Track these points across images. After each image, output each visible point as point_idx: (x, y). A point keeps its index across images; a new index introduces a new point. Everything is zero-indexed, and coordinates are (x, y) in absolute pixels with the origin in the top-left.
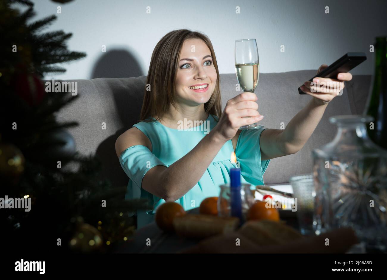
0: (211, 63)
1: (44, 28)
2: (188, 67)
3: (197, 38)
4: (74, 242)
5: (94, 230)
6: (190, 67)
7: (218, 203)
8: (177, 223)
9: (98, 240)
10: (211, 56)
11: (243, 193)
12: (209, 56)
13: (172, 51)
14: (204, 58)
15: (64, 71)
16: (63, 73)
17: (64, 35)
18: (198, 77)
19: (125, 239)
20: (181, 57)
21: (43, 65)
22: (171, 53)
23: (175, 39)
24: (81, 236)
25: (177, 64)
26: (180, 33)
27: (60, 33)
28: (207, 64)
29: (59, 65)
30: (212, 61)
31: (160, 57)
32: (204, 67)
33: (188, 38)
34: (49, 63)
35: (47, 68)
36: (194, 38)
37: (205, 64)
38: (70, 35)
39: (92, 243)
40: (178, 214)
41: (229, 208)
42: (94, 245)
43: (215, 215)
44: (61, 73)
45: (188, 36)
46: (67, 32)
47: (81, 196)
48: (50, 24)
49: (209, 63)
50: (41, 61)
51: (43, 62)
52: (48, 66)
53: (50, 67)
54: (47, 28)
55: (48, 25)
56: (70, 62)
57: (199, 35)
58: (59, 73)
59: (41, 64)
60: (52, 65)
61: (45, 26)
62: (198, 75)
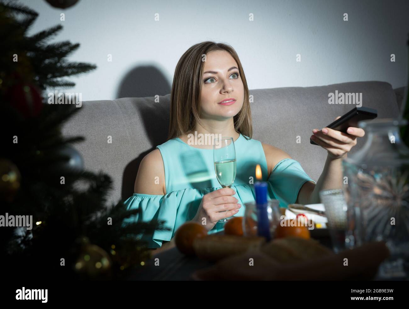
0: (238, 76)
1: (49, 39)
2: (212, 81)
3: (222, 50)
4: (79, 265)
5: (103, 252)
6: (215, 81)
7: (243, 223)
8: (197, 245)
9: (106, 262)
10: (237, 67)
11: (269, 210)
12: (235, 68)
13: (194, 66)
14: (229, 70)
15: (72, 85)
16: (71, 87)
17: (70, 46)
18: (224, 90)
19: (143, 263)
20: (205, 70)
21: (49, 79)
22: (194, 67)
23: (197, 52)
24: (87, 258)
25: (201, 78)
26: (202, 46)
27: (67, 44)
28: (234, 77)
29: (66, 79)
30: (239, 73)
31: (182, 72)
32: (231, 81)
33: (211, 51)
34: (56, 77)
35: (54, 82)
36: (217, 50)
37: (231, 77)
38: (77, 46)
39: (98, 265)
40: (199, 235)
41: (255, 228)
42: (102, 268)
43: (240, 236)
44: (70, 87)
45: (212, 48)
46: (73, 42)
47: (93, 218)
48: (56, 35)
49: (235, 75)
50: (47, 75)
51: (49, 76)
52: (55, 80)
53: (57, 81)
54: (53, 39)
55: (53, 36)
56: (78, 75)
57: (224, 46)
58: (67, 87)
59: (47, 78)
60: (59, 79)
61: (50, 37)
62: (224, 88)
